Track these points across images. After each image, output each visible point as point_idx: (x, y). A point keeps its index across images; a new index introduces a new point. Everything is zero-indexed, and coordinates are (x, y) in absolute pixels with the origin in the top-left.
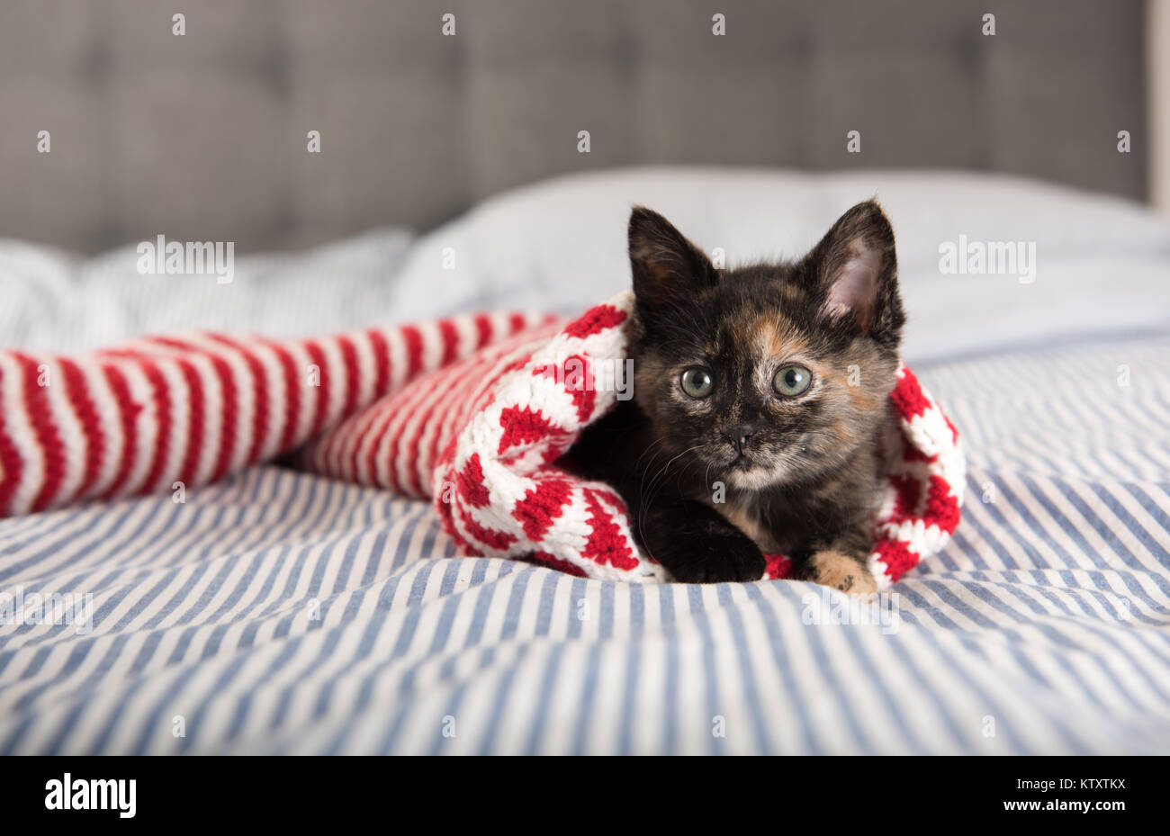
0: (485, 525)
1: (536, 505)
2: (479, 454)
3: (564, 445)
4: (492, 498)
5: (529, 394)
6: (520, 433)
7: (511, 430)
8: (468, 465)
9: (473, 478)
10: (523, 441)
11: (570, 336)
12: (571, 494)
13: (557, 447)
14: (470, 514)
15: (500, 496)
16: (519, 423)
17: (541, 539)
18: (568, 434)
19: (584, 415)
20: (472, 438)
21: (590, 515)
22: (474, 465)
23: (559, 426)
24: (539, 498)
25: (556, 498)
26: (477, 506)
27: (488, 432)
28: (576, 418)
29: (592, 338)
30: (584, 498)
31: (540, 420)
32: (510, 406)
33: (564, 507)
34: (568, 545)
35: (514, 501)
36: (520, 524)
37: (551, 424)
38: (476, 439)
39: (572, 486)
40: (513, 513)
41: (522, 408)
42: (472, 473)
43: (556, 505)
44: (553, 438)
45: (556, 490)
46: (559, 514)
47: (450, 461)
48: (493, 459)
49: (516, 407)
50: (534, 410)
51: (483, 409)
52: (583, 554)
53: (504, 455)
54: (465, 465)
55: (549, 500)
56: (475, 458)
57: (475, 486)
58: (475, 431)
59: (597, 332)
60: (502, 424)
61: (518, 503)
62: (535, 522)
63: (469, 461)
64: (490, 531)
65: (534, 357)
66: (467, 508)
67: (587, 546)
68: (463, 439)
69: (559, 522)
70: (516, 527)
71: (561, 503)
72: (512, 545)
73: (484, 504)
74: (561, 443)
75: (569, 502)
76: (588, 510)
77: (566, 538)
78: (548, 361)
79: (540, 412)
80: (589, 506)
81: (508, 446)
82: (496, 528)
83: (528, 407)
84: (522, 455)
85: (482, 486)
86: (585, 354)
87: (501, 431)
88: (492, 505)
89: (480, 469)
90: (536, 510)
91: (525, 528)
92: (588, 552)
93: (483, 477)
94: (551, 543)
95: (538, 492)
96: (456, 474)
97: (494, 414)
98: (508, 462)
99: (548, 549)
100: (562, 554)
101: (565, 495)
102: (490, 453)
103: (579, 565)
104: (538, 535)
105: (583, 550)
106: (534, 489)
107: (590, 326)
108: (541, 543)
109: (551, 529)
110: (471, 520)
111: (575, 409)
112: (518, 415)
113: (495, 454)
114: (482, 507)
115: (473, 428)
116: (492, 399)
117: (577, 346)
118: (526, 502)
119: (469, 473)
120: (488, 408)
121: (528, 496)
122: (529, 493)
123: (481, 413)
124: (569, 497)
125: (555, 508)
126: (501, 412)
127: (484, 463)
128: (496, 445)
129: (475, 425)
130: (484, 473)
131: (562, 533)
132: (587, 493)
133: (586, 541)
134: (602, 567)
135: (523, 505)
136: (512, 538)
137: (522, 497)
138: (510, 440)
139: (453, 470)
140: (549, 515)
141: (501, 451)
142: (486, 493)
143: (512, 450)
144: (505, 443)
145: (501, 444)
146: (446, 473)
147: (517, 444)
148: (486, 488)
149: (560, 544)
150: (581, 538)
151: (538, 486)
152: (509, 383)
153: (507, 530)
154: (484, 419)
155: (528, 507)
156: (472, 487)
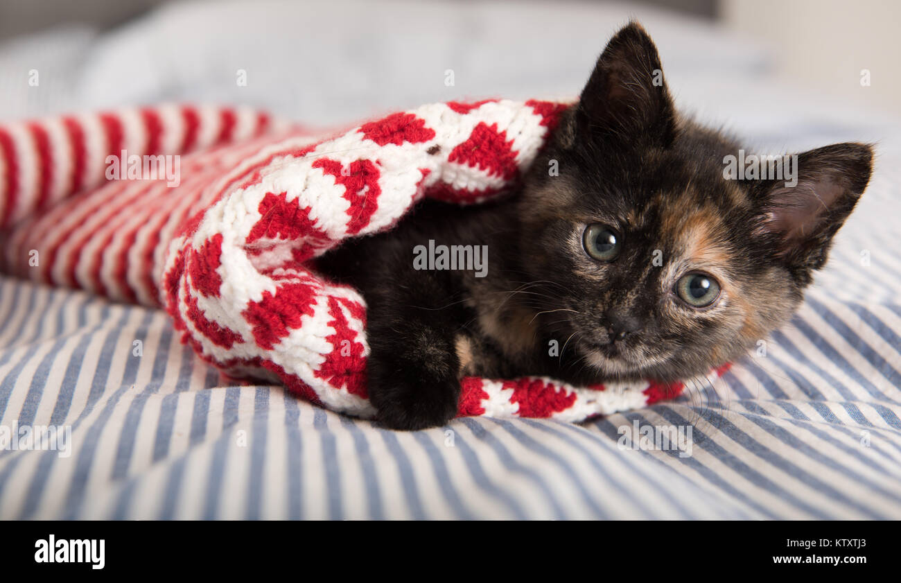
0: (209, 316)
1: (273, 311)
2: (224, 234)
3: (321, 248)
4: (224, 289)
5: (302, 186)
6: (278, 225)
7: (269, 220)
8: (208, 244)
9: (209, 261)
10: (278, 234)
11: (365, 138)
12: (315, 303)
13: (312, 247)
14: (196, 300)
15: (232, 290)
16: (281, 214)
17: (272, 348)
18: (330, 240)
19: (354, 227)
20: (222, 215)
21: (332, 331)
22: (214, 248)
23: (323, 230)
24: (278, 303)
25: (297, 306)
26: (205, 294)
27: (241, 213)
28: (346, 228)
29: (391, 147)
30: (329, 309)
31: (306, 219)
32: (277, 192)
33: (305, 318)
34: (300, 360)
35: (247, 301)
36: (250, 327)
37: (317, 226)
38: (225, 219)
39: (316, 291)
40: (243, 313)
41: (290, 198)
42: (208, 254)
43: (297, 315)
44: (312, 238)
45: (299, 296)
46: (298, 325)
47: (189, 235)
48: (238, 245)
49: (284, 195)
50: (303, 204)
51: (245, 187)
52: (317, 374)
53: (253, 244)
54: (203, 244)
55: (289, 308)
56: (219, 238)
57: (209, 271)
58: (227, 210)
59: (398, 143)
60: (260, 210)
61: (252, 304)
62: (268, 329)
63: (210, 240)
64: (214, 324)
65: (318, 147)
66: (195, 293)
67: (323, 365)
68: (212, 214)
69: (296, 334)
70: (246, 329)
71: (301, 313)
72: (235, 345)
73: (213, 295)
74: (318, 245)
75: (311, 313)
76: (330, 324)
77: (300, 352)
78: (333, 157)
79: (308, 209)
80: (334, 319)
81: (260, 236)
82: (222, 323)
83: (297, 199)
84: (272, 248)
85: (216, 273)
86: (378, 162)
87: (258, 217)
88: (222, 298)
89: (219, 253)
90: (271, 316)
91: (255, 332)
92: (322, 372)
93: (220, 264)
94: (281, 354)
95: (278, 296)
96: (192, 250)
97: (255, 196)
98: (253, 251)
99: (277, 360)
100: (292, 369)
101: (308, 303)
102: (236, 239)
103: (309, 384)
104: (268, 343)
105: (318, 368)
106: (274, 292)
107: (392, 133)
108: (270, 352)
109: (285, 340)
110: (196, 308)
111: (348, 218)
112: (282, 204)
113: (243, 241)
114: (211, 297)
115: (226, 204)
116: (256, 179)
117: (370, 150)
118: (261, 304)
119: (205, 254)
120: (250, 188)
121: (265, 298)
122: (266, 295)
123: (240, 191)
124: (312, 306)
125: (294, 317)
126: (264, 196)
127: (226, 248)
128: (246, 231)
129: (230, 202)
130: (222, 259)
131: (297, 346)
132: (332, 302)
133: (323, 360)
134: (336, 390)
135: (257, 308)
136: (237, 338)
137: (258, 298)
138: (264, 231)
139: (190, 245)
140: (285, 325)
141: (251, 239)
142: (218, 281)
143: (264, 241)
144: (257, 232)
145: (252, 232)
146: (182, 248)
147: (271, 236)
148: (219, 277)
149: (292, 357)
150: (317, 356)
151: (278, 289)
152: (282, 167)
153: (233, 329)
154: (241, 198)
155: (263, 311)
156: (204, 271)
